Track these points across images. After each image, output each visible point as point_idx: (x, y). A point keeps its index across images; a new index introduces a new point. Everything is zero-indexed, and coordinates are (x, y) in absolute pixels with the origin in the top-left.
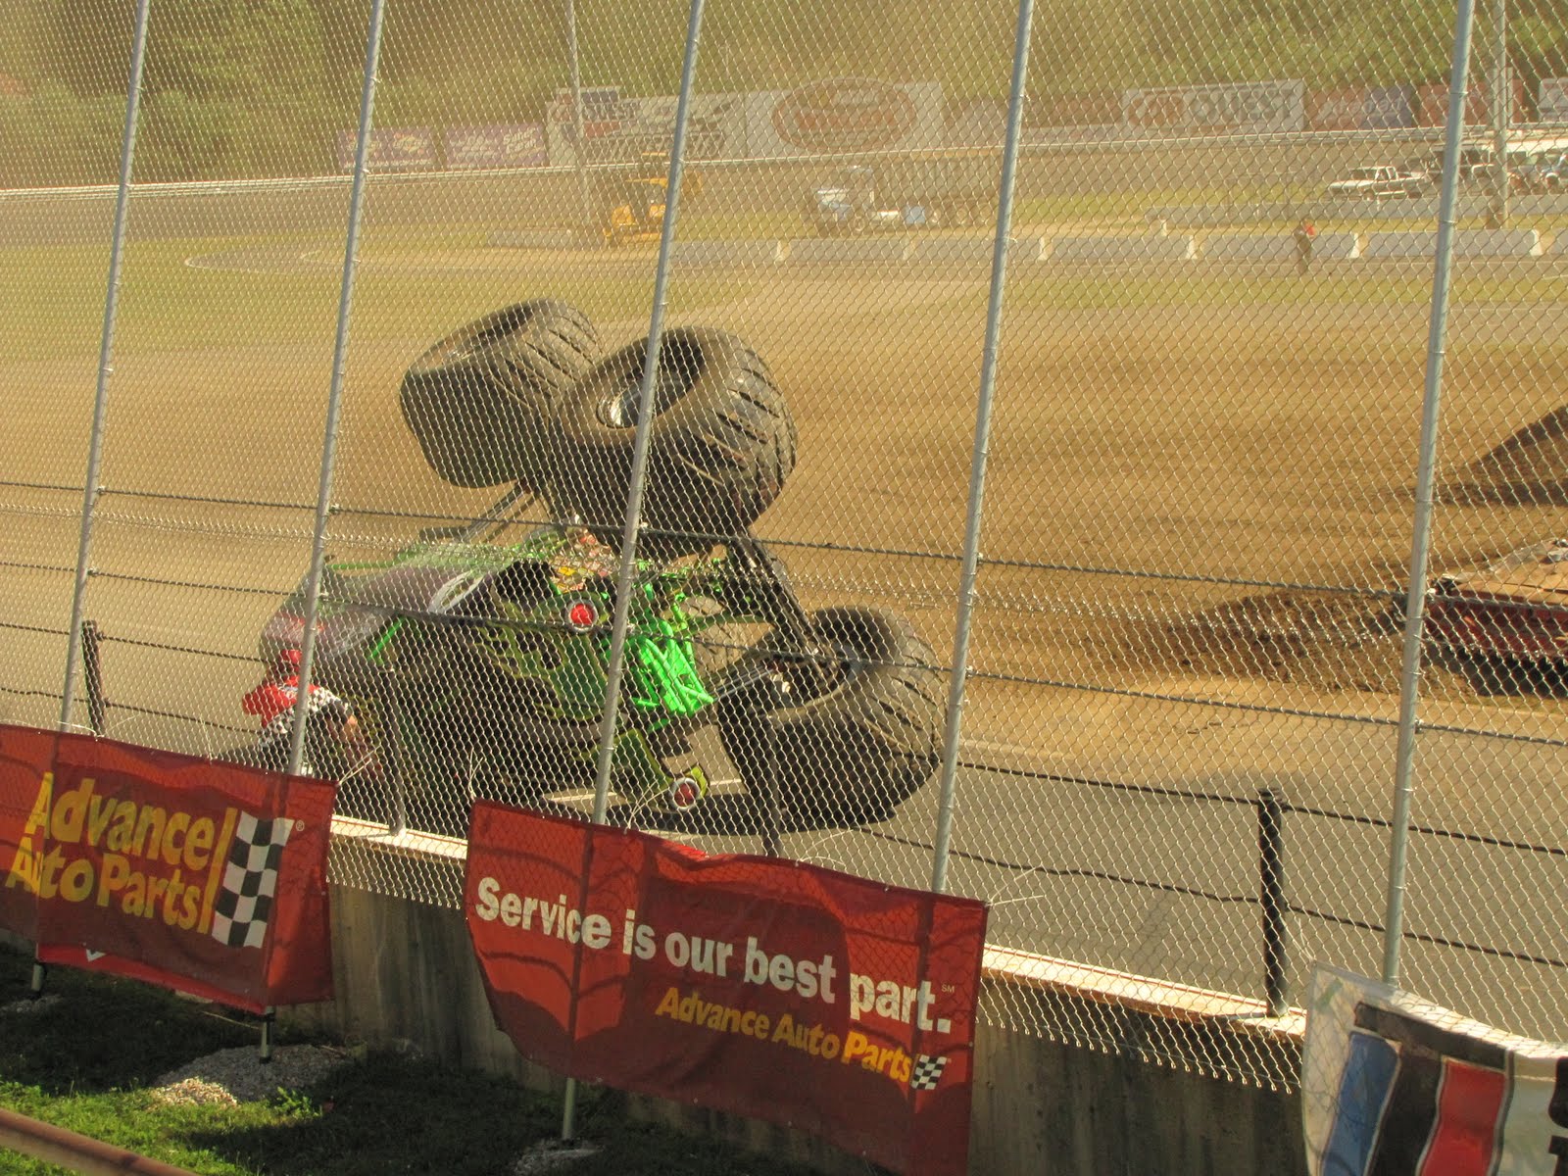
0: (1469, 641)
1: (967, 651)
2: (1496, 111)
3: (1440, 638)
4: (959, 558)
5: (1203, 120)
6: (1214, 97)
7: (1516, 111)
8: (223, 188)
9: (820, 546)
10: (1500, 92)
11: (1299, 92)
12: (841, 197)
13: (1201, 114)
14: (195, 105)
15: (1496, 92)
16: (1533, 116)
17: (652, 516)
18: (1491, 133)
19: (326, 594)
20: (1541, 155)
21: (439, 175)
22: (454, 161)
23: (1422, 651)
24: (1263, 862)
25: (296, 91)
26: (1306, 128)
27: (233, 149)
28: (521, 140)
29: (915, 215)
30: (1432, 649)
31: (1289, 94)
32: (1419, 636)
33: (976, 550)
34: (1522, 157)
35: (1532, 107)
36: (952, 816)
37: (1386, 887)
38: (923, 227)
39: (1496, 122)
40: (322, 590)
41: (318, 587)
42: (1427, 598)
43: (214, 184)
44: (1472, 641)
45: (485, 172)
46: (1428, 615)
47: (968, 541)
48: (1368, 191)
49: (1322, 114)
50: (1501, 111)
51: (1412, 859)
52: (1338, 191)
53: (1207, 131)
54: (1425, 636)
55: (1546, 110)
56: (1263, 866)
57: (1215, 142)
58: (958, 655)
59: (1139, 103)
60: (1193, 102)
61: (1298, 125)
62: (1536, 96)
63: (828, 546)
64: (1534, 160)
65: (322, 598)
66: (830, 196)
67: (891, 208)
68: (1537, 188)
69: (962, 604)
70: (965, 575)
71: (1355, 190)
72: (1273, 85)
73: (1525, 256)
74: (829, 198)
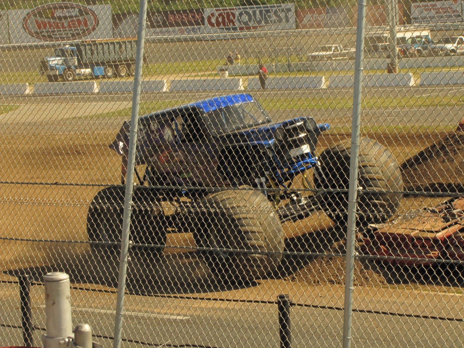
0: (379, 212)
2: (390, 19)
3: (365, 211)
5: (246, 23)
6: (251, 12)
7: (400, 19)
9: (52, 184)
10: (392, 9)
11: (293, 10)
12: (60, 62)
13: (245, 21)
15: (390, 9)
16: (409, 22)
18: (388, 28)
20: (413, 39)
23: (357, 218)
24: (281, 330)
26: (297, 27)
29: (99, 71)
30: (361, 218)
31: (289, 10)
32: (355, 210)
33: (132, 181)
34: (403, 39)
35: (408, 16)
36: (122, 318)
37: (342, 338)
38: (104, 77)
39: (390, 24)
42: (358, 191)
44: (381, 212)
46: (359, 200)
48: (329, 58)
49: (305, 20)
50: (393, 19)
51: (354, 323)
52: (314, 57)
53: (248, 28)
54: (358, 210)
55: (415, 18)
56: (281, 332)
57: (253, 34)
58: (124, 235)
59: (213, 15)
60: (241, 14)
61: (294, 26)
62: (410, 12)
63: (56, 184)
64: (410, 41)
66: (55, 61)
67: (87, 67)
68: (412, 55)
71: (322, 57)
72: (281, 6)
73: (406, 85)
74: (54, 62)
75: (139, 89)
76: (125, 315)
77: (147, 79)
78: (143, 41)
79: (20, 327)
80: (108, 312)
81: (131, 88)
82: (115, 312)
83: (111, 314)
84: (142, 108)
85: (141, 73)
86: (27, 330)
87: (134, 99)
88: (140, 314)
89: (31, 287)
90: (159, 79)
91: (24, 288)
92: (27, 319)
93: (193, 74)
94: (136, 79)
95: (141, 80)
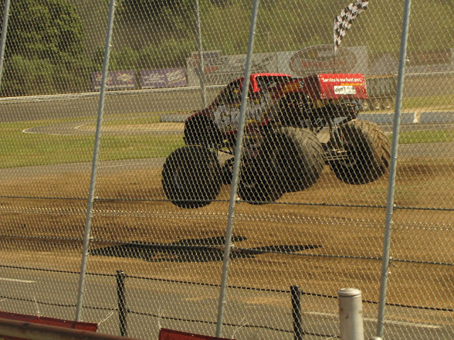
1: (389, 250)
4: (385, 207)
8: (39, 99)
9: (320, 205)
14: (27, 62)
17: (242, 194)
19: (92, 238)
21: (136, 91)
22: (143, 85)
25: (73, 55)
27: (44, 82)
28: (174, 75)
33: (392, 203)
40: (90, 236)
41: (89, 235)
43: (36, 97)
45: (157, 90)
47: (389, 198)
58: (385, 251)
63: (324, 204)
65: (90, 239)
69: (387, 228)
70: (388, 215)
75: (399, 120)
76: (385, 323)
77: (406, 112)
78: (403, 77)
79: (292, 332)
80: (370, 320)
81: (391, 119)
82: (376, 320)
83: (373, 322)
84: (402, 137)
85: (401, 105)
86: (298, 334)
87: (394, 129)
88: (399, 323)
89: (302, 296)
90: (411, 111)
91: (295, 297)
92: (298, 325)
93: (449, 106)
94: (396, 111)
95: (401, 112)
